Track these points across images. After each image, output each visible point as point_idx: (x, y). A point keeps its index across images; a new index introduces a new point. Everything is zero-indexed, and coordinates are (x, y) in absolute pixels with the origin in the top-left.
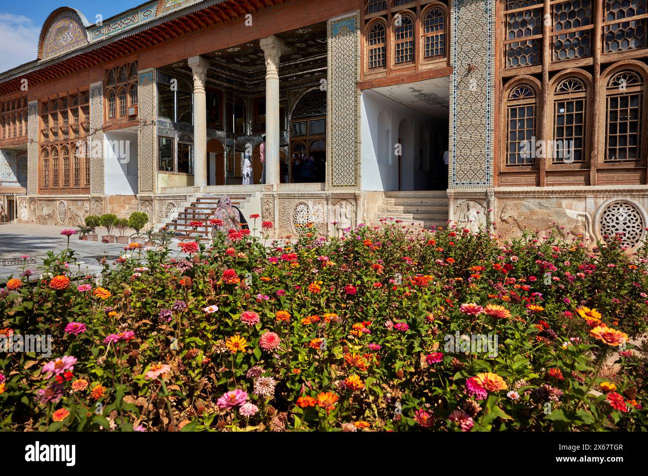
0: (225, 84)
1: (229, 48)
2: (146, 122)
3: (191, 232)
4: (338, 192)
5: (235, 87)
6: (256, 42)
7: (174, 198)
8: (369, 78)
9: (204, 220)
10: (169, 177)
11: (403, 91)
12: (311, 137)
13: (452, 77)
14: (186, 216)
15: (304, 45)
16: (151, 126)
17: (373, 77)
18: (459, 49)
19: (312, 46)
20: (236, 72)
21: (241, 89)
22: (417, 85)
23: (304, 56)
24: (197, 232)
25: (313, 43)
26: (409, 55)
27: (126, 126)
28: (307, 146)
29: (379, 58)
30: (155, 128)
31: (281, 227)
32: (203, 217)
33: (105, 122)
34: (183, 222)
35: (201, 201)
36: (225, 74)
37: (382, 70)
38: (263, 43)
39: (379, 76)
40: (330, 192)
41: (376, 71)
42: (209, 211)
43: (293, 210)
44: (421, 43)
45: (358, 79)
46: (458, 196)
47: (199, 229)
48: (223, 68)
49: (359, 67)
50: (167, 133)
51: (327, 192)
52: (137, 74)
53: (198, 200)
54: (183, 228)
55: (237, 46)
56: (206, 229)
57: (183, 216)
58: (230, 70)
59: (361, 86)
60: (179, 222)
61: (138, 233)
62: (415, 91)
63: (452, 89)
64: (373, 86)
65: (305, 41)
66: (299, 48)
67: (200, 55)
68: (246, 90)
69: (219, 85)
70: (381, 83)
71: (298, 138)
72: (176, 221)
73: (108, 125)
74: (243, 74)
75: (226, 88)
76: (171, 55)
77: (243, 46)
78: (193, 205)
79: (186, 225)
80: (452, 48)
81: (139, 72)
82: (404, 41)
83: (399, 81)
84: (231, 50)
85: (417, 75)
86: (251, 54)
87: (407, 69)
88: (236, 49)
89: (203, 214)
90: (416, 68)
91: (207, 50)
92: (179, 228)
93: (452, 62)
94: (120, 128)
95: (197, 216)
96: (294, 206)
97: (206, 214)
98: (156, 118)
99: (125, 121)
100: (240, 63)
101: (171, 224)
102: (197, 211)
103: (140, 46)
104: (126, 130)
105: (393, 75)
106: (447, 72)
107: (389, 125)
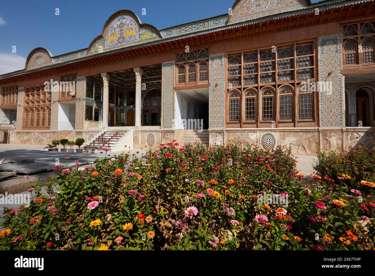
0: (116, 85)
1: (120, 71)
2: (80, 99)
3: (102, 146)
4: (166, 129)
5: (120, 86)
6: (132, 69)
7: (93, 132)
8: (178, 86)
9: (108, 141)
10: (90, 123)
11: (191, 92)
12: (152, 108)
13: (210, 88)
14: (99, 140)
15: (150, 72)
16: (82, 101)
17: (180, 86)
18: (212, 78)
19: (153, 72)
20: (121, 80)
21: (122, 87)
22: (196, 90)
23: (150, 76)
24: (105, 146)
25: (154, 71)
26: (193, 78)
27: (70, 100)
28: (150, 111)
29: (182, 79)
30: (85, 102)
31: (142, 144)
32: (108, 140)
33: (59, 98)
34: (97, 142)
35: (106, 133)
36: (116, 81)
37: (184, 83)
38: (135, 70)
39: (182, 86)
40: (163, 129)
41: (181, 84)
42: (110, 137)
43: (147, 137)
44: (198, 74)
45: (174, 86)
46: (213, 131)
47: (106, 145)
48: (115, 78)
49: (174, 82)
50: (90, 104)
51: (162, 130)
52: (76, 79)
53: (105, 132)
54: (97, 145)
55: (123, 70)
56: (109, 145)
57: (98, 140)
58: (118, 79)
59: (176, 89)
60: (95, 142)
61: (79, 148)
62: (195, 92)
63: (210, 92)
64: (180, 89)
65: (151, 70)
66: (148, 73)
67: (107, 73)
68: (124, 88)
69: (113, 85)
70: (183, 88)
71: (147, 108)
72: (94, 142)
73: (61, 100)
74: (123, 81)
75: (116, 86)
76: (93, 72)
77: (126, 70)
78: (102, 135)
79: (99, 143)
80: (210, 77)
81: (77, 78)
82: (192, 73)
83: (190, 88)
84: (121, 72)
85: (197, 86)
86: (128, 73)
87: (193, 84)
88: (123, 72)
89: (108, 139)
90: (196, 83)
91: (110, 71)
92: (95, 145)
93: (210, 82)
94: (67, 101)
95: (104, 140)
96: (147, 135)
97: (109, 139)
98: (85, 97)
99: (70, 98)
100: (123, 77)
101: (92, 143)
102: (104, 137)
103: (78, 67)
104: (70, 102)
105: (188, 85)
106: (208, 86)
107: (185, 104)
